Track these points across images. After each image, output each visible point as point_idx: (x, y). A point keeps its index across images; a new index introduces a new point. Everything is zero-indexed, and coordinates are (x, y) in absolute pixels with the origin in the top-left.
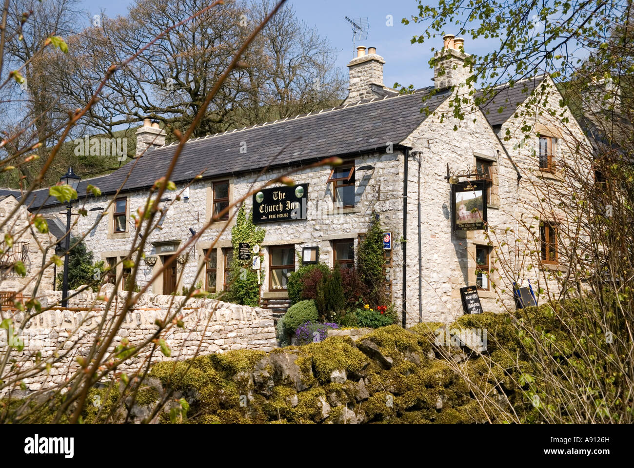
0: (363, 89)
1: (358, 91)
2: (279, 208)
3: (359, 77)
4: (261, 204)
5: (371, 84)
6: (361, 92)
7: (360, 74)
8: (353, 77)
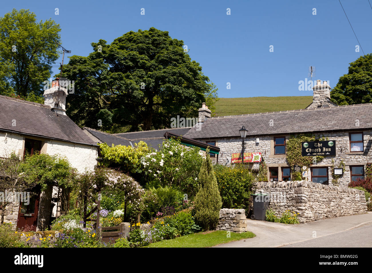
0: (322, 100)
1: (319, 100)
2: (318, 150)
3: (320, 94)
4: (307, 148)
5: (327, 98)
6: (321, 101)
7: (320, 93)
8: (316, 94)
